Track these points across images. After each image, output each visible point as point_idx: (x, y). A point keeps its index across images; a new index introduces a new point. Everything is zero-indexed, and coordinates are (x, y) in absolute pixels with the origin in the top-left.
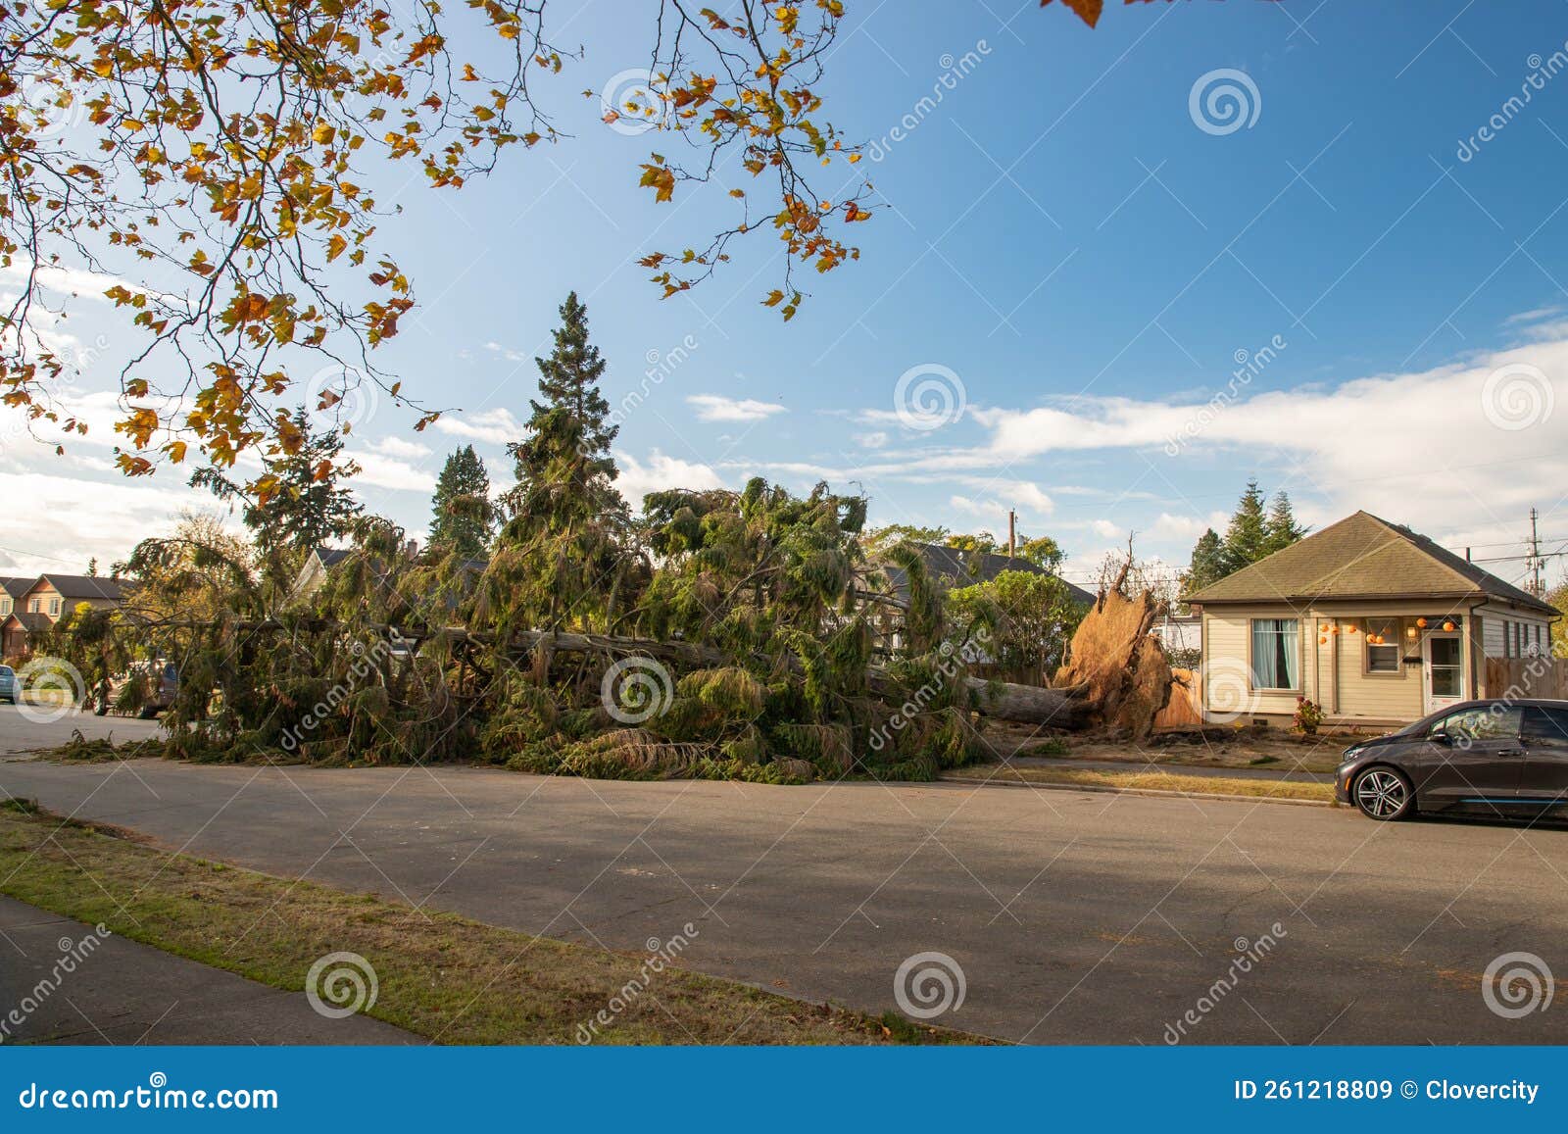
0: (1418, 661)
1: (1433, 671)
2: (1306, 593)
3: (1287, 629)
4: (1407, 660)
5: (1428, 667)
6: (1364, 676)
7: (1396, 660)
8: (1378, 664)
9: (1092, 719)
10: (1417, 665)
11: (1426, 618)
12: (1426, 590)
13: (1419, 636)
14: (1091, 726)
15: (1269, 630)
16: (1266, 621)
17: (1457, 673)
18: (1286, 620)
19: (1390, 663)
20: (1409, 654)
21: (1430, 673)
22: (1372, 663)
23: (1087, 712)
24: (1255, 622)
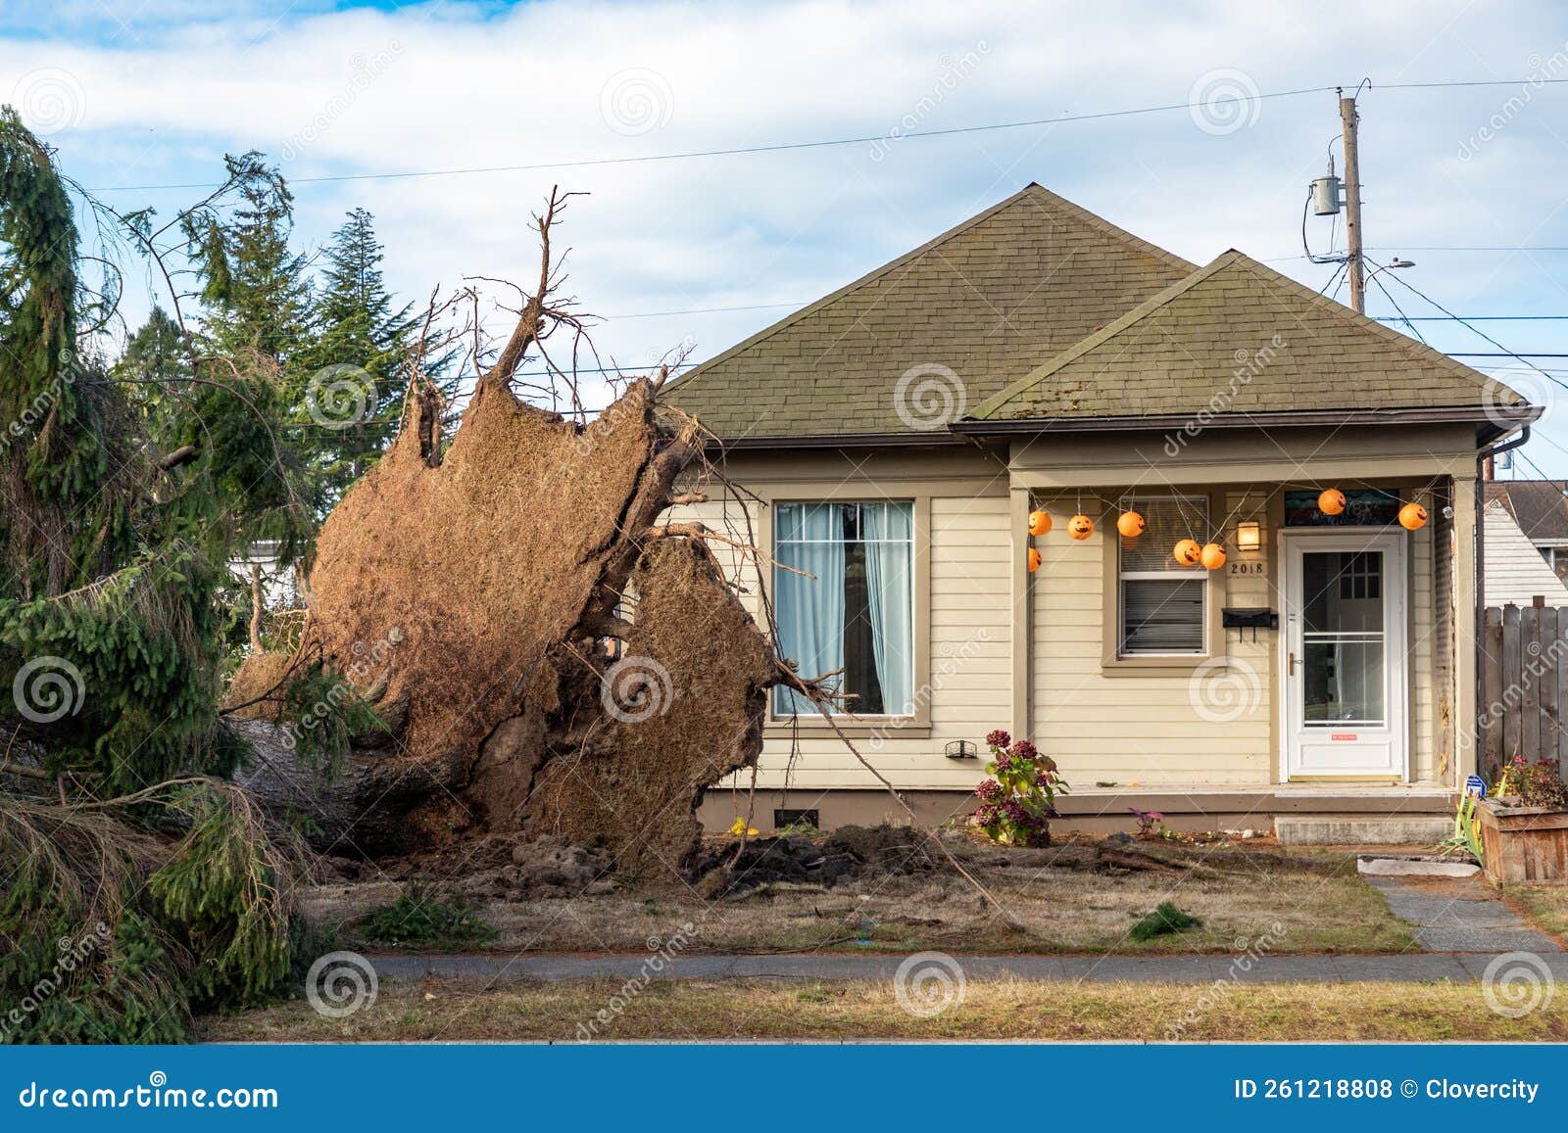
0: (1264, 620)
1: (1307, 648)
2: (1008, 412)
3: (879, 531)
4: (1233, 620)
5: (1292, 636)
6: (1108, 671)
7: (1198, 621)
8: (1142, 633)
9: (429, 821)
10: (1263, 634)
11: (1346, 487)
12: (1362, 400)
13: (1269, 548)
14: (426, 842)
15: (823, 535)
16: (813, 506)
17: (1375, 652)
18: (878, 503)
19: (1182, 631)
20: (1241, 602)
21: (1299, 656)
22: (1129, 631)
23: (415, 794)
24: (784, 512)
